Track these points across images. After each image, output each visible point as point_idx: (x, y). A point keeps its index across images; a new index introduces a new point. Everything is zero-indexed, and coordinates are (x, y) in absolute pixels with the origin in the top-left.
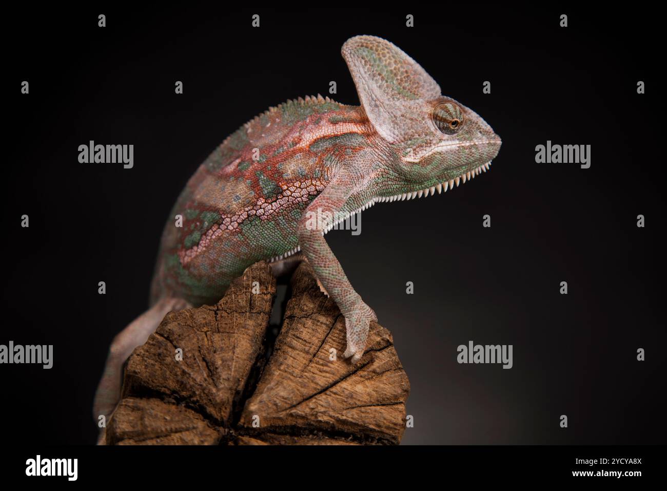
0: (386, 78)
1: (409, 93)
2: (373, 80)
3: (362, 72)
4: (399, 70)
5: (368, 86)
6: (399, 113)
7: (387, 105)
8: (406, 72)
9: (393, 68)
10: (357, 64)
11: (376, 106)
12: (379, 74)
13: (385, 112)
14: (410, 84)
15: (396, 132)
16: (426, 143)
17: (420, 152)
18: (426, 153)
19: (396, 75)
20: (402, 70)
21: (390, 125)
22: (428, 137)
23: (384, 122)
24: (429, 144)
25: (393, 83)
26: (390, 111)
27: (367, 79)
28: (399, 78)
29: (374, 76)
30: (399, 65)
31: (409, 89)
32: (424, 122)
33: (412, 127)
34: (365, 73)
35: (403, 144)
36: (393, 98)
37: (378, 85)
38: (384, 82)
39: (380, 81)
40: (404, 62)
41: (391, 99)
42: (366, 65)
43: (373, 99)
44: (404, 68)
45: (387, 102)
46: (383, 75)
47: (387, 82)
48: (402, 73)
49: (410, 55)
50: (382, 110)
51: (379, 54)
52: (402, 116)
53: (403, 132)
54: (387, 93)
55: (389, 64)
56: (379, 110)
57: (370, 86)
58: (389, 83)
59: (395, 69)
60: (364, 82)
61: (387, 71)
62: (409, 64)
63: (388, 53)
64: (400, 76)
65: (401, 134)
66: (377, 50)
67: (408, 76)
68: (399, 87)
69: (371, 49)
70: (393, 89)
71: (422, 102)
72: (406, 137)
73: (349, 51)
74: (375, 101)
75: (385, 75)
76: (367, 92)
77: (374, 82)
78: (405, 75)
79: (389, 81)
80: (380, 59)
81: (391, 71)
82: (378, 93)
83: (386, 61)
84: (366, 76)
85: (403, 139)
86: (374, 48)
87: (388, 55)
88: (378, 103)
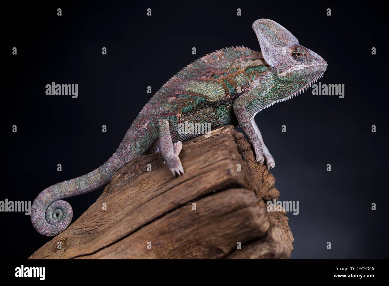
0: (272, 38)
1: (283, 44)
2: (266, 39)
3: (261, 36)
4: (279, 34)
5: (264, 42)
6: (277, 54)
7: (272, 50)
8: (282, 34)
9: (276, 33)
10: (259, 32)
11: (267, 51)
12: (269, 36)
13: (271, 53)
14: (284, 40)
15: (275, 62)
16: (289, 67)
17: (286, 71)
18: (289, 71)
19: (277, 36)
20: (280, 33)
21: (272, 59)
22: (290, 64)
23: (270, 58)
24: (290, 67)
25: (276, 40)
26: (273, 53)
27: (263, 39)
28: (278, 37)
29: (267, 37)
30: (279, 31)
31: (283, 42)
32: (288, 57)
33: (282, 59)
34: (263, 36)
35: (278, 67)
36: (275, 47)
37: (268, 41)
38: (271, 39)
39: (269, 39)
40: (281, 30)
41: (274, 47)
42: (263, 32)
43: (266, 47)
44: (281, 32)
45: (272, 49)
46: (271, 36)
47: (272, 39)
48: (280, 35)
49: (284, 26)
50: (269, 52)
51: (269, 27)
52: (278, 55)
53: (278, 62)
54: (272, 45)
55: (274, 31)
56: (268, 53)
57: (265, 41)
58: (273, 40)
59: (277, 33)
60: (262, 40)
61: (273, 34)
62: (283, 30)
63: (273, 26)
64: (279, 36)
65: (277, 63)
66: (268, 25)
67: (283, 36)
68: (278, 41)
69: (266, 25)
70: (275, 43)
71: (287, 48)
72: (280, 64)
73: (255, 27)
74: (267, 48)
75: (272, 37)
76: (264, 45)
77: (267, 40)
78: (282, 35)
79: (274, 39)
80: (270, 29)
81: (275, 34)
82: (268, 44)
83: (272, 29)
84: (263, 37)
85: (278, 65)
86: (267, 24)
87: (273, 27)
88: (268, 49)
